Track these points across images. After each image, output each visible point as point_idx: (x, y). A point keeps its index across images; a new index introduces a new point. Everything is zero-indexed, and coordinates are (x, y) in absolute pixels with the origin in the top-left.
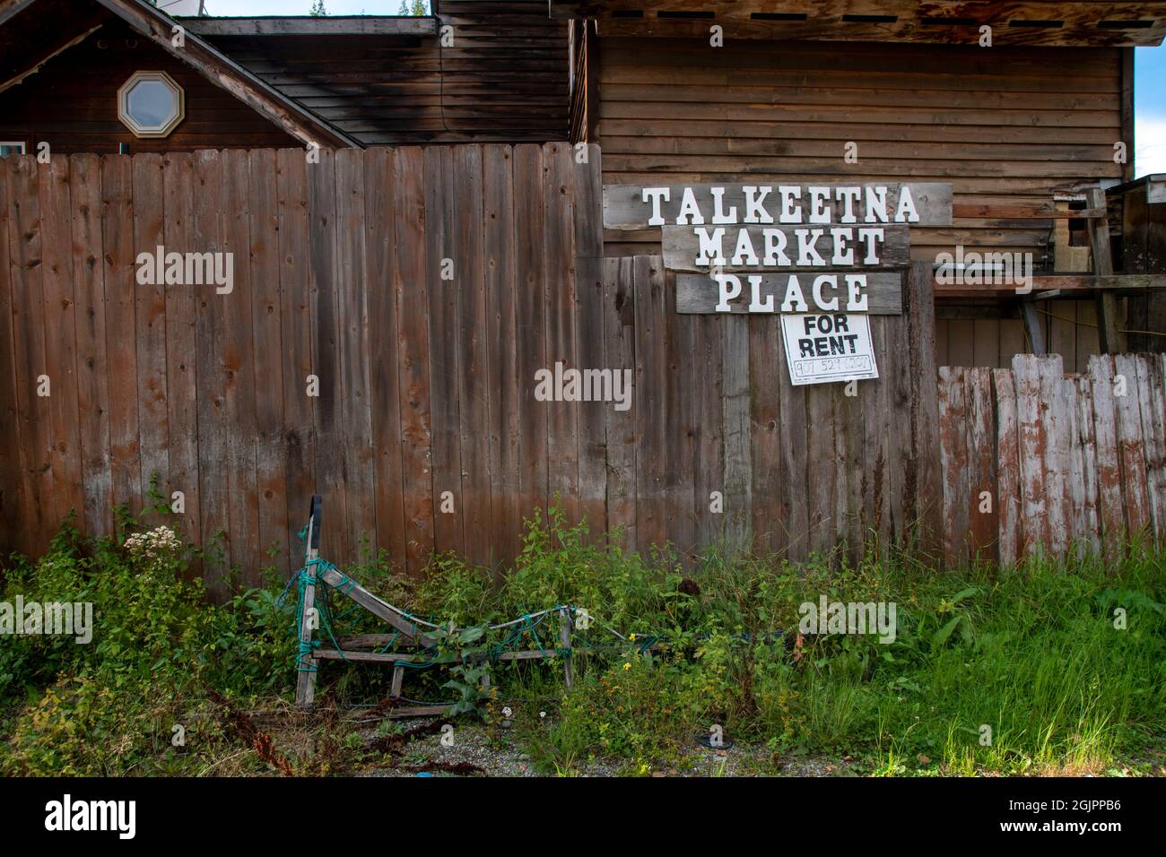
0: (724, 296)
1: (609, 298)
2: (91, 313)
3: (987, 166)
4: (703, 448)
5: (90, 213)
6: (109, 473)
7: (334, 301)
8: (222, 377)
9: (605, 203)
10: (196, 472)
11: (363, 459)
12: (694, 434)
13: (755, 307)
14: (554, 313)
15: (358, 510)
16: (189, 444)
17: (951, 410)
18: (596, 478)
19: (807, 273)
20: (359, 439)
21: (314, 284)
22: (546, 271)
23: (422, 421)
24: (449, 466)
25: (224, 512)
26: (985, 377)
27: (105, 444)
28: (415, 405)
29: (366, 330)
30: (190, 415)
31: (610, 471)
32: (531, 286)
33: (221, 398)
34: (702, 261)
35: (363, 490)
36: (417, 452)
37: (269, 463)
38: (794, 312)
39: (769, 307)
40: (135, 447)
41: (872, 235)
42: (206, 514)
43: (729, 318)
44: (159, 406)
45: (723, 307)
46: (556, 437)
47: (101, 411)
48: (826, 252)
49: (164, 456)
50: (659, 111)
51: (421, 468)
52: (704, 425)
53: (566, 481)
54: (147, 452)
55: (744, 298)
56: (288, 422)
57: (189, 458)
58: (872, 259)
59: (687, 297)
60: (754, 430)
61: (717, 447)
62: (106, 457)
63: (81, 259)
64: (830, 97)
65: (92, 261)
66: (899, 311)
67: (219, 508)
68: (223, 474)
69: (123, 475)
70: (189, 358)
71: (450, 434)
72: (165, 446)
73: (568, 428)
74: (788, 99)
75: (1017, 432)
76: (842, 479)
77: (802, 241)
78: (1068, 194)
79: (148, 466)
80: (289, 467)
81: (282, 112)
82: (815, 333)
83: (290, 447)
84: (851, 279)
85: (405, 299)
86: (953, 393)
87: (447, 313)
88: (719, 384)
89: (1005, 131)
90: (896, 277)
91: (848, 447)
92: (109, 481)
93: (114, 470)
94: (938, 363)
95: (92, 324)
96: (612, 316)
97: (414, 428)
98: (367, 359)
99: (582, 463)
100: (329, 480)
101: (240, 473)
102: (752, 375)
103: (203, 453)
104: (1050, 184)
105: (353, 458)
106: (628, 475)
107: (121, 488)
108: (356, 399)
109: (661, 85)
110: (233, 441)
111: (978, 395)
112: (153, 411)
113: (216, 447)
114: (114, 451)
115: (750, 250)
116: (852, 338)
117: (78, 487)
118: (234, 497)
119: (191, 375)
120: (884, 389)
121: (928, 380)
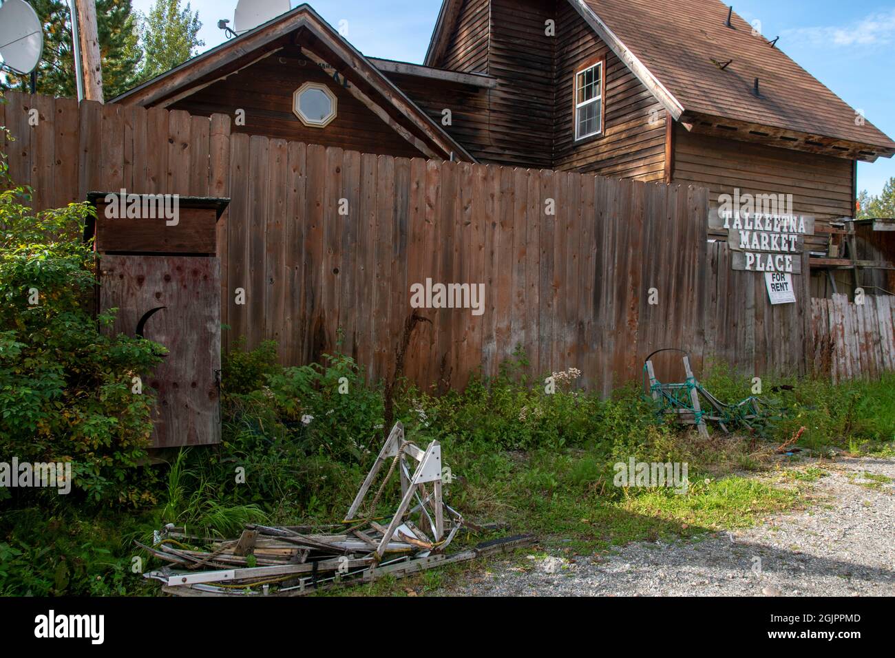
0: (749, 263)
1: (709, 261)
2: (492, 253)
3: (809, 207)
4: (739, 332)
5: (495, 198)
6: (495, 343)
7: (603, 254)
8: (552, 291)
9: (709, 216)
10: (537, 343)
11: (610, 335)
12: (735, 325)
13: (758, 268)
14: (689, 266)
15: (606, 361)
16: (534, 327)
17: (815, 317)
18: (700, 345)
19: (774, 253)
20: (609, 325)
21: (594, 246)
22: (688, 247)
23: (635, 317)
24: (644, 340)
25: (550, 363)
26: (825, 303)
27: (494, 327)
28: (633, 309)
29: (616, 270)
30: (535, 311)
31: (705, 342)
32: (682, 253)
33: (550, 303)
34: (742, 246)
35: (609, 351)
36: (632, 332)
37: (570, 339)
38: (771, 271)
39: (762, 269)
40: (509, 329)
41: (794, 238)
42: (541, 365)
43: (749, 274)
44: (522, 307)
45: (748, 268)
46: (686, 326)
47: (493, 308)
48: (780, 245)
49: (523, 333)
50: (696, 168)
51: (632, 341)
52: (739, 321)
53: (688, 347)
54: (514, 332)
55: (754, 265)
56: (579, 316)
57: (534, 335)
58: (793, 249)
59: (736, 262)
60: (756, 324)
61: (743, 332)
62: (494, 334)
63: (489, 223)
64: (757, 169)
65: (494, 224)
66: (800, 272)
67: (548, 362)
68: (550, 343)
69: (503, 343)
70: (536, 281)
71: (645, 323)
72: (523, 328)
73: (691, 322)
74: (743, 168)
75: (835, 327)
76: (783, 347)
77: (773, 238)
78: (834, 222)
79: (515, 339)
80: (579, 340)
81: (426, 126)
82: (776, 281)
83: (580, 329)
84: (787, 257)
85: (633, 256)
86: (815, 308)
87: (649, 265)
88: (745, 303)
89: (816, 191)
90: (799, 257)
91: (785, 332)
92: (495, 347)
93: (498, 341)
94: (812, 295)
95: (492, 259)
96: (710, 269)
97: (632, 321)
98: (615, 285)
99: (695, 338)
100: (595, 346)
101: (557, 342)
102: (756, 300)
103: (542, 332)
104: (828, 217)
105: (606, 334)
106: (711, 344)
107: (500, 351)
108: (609, 306)
109: (697, 156)
110: (555, 325)
111: (823, 311)
112: (518, 309)
113: (547, 329)
114: (499, 331)
115: (757, 243)
116: (786, 283)
117: (479, 351)
118: (554, 355)
119: (537, 290)
120: (795, 306)
121: (808, 304)
